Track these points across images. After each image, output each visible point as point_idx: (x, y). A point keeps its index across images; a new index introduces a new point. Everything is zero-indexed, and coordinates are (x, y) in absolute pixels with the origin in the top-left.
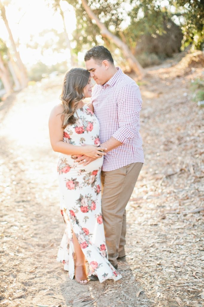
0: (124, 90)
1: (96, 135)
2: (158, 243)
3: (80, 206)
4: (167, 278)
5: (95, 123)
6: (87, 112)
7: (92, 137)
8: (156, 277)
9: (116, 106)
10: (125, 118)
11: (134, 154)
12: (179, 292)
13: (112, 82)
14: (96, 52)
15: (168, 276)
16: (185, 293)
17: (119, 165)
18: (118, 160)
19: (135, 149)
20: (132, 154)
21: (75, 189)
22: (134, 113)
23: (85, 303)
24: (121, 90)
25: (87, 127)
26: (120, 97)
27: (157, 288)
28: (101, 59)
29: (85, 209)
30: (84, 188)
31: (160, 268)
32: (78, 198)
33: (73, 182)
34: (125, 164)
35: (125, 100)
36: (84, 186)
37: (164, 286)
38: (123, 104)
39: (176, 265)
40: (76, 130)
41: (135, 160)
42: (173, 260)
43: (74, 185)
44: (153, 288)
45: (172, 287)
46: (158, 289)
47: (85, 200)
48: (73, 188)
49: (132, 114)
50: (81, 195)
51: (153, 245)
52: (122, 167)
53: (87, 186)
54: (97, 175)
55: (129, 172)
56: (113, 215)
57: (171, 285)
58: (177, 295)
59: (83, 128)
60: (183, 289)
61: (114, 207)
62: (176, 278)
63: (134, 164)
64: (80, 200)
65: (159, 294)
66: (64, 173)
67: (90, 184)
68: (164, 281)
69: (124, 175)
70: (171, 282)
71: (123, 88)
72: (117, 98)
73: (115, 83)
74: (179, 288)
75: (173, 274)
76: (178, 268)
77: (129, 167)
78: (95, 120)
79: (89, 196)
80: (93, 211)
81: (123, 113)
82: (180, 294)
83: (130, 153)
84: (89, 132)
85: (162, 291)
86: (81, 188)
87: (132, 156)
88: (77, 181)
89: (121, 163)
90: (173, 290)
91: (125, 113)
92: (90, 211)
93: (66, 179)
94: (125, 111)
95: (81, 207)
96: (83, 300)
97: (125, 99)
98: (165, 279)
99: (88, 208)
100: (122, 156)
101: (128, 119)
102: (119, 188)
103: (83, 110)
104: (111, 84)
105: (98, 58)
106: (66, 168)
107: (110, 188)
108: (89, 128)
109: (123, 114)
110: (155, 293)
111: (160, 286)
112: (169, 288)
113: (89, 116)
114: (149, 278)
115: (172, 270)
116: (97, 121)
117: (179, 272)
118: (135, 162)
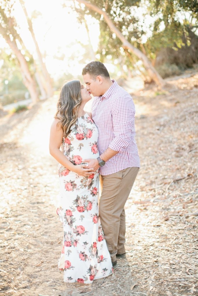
0: (117, 102)
1: (94, 142)
2: (158, 242)
3: (76, 206)
4: (161, 274)
5: (95, 130)
6: (87, 121)
7: (90, 143)
8: (151, 273)
9: (111, 117)
10: (119, 128)
11: (130, 159)
12: (171, 286)
13: (108, 95)
14: (91, 68)
15: (163, 272)
16: (176, 287)
17: (116, 170)
18: (115, 165)
19: (130, 155)
20: (128, 159)
21: (73, 190)
22: (127, 123)
23: (83, 294)
24: (115, 102)
25: (86, 134)
26: (114, 109)
27: (150, 282)
28: (95, 75)
29: (81, 209)
30: (81, 189)
31: (157, 265)
32: (75, 198)
33: (71, 184)
34: (121, 168)
35: (118, 112)
36: (81, 188)
37: (158, 280)
38: (117, 115)
39: (171, 262)
40: (77, 136)
41: (131, 165)
42: (169, 258)
43: (72, 187)
44: (147, 283)
45: (165, 282)
46: (152, 283)
47: (81, 201)
48: (71, 190)
49: (125, 125)
50: (78, 196)
51: (153, 244)
52: (119, 171)
53: (84, 188)
54: (93, 178)
55: (124, 176)
56: (111, 216)
57: (165, 280)
58: (168, 289)
59: (83, 135)
60: (175, 284)
61: (111, 208)
62: (170, 274)
63: (130, 169)
64: (77, 200)
65: (151, 288)
66: (63, 176)
67: (86, 186)
68: (158, 276)
69: (120, 179)
70: (165, 278)
71: (116, 100)
72: (111, 109)
73: (110, 95)
74: (172, 283)
75: (168, 271)
76: (173, 265)
77: (125, 171)
78: (95, 128)
79: (85, 197)
80: (89, 211)
81: (117, 123)
82: (171, 288)
83: (126, 158)
84: (88, 139)
85: (154, 285)
86: (78, 189)
87: (128, 161)
88: (75, 183)
89: (117, 168)
90: (165, 285)
91: (119, 123)
92: (86, 211)
93: (65, 181)
94: (119, 121)
95: (78, 207)
96: (81, 291)
97: (118, 110)
98: (159, 274)
99: (84, 208)
100: (118, 161)
101: (121, 129)
102: (116, 190)
103: (84, 118)
104: (107, 96)
105: (93, 74)
106: (66, 171)
107: (108, 191)
108: (88, 135)
109: (118, 125)
110: (148, 287)
111: (154, 281)
112: (162, 283)
113: (90, 123)
114: (145, 273)
115: (167, 267)
116: (96, 129)
117: (174, 268)
118: (131, 167)
